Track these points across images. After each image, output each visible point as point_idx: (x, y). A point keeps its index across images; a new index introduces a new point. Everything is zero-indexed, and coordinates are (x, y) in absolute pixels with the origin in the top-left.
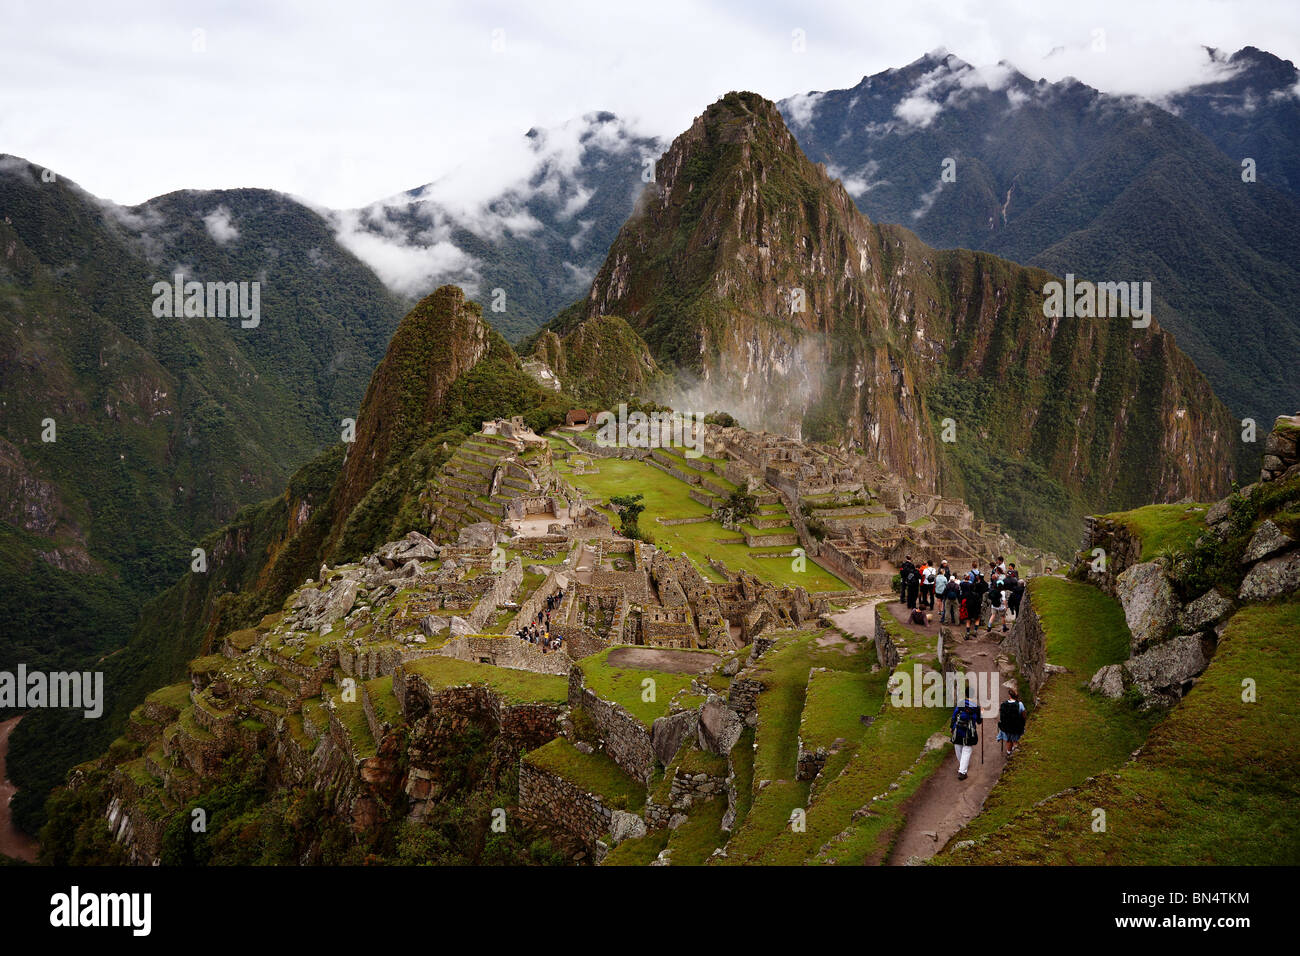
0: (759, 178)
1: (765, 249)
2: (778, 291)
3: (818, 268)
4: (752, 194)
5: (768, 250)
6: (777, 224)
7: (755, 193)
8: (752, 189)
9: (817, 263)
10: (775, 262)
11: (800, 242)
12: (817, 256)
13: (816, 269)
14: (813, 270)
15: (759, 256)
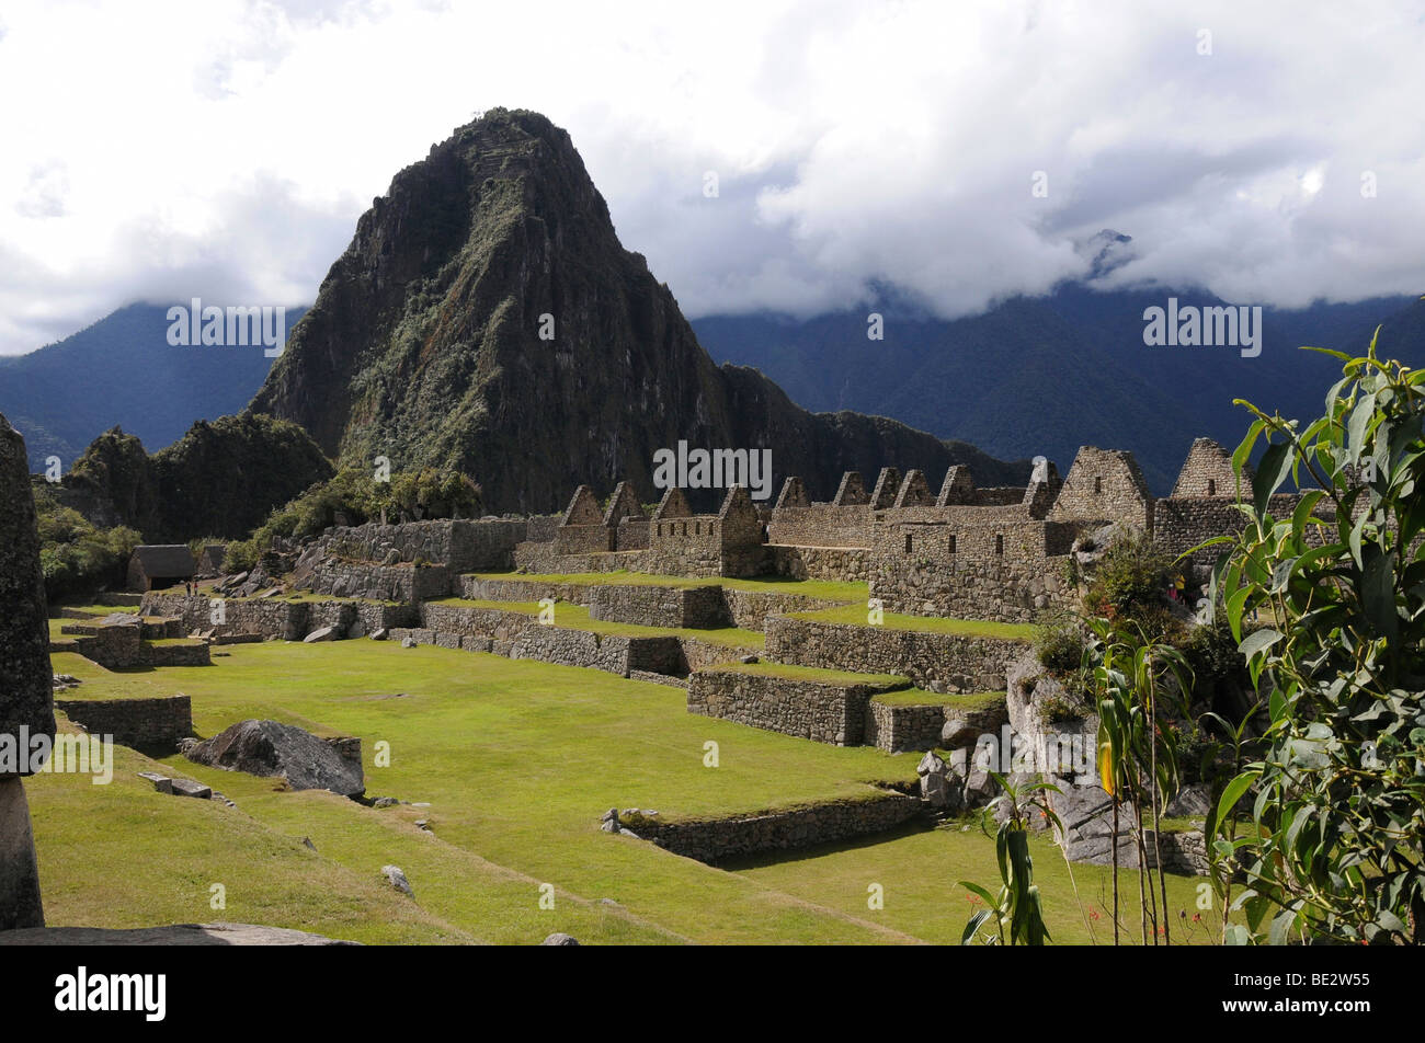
0: (552, 236)
1: (566, 356)
2: (591, 434)
3: (652, 405)
4: (542, 259)
5: (572, 358)
6: (585, 317)
7: (547, 257)
8: (542, 249)
9: (651, 395)
10: (583, 383)
11: (624, 359)
12: (652, 383)
13: (649, 407)
14: (644, 406)
15: (556, 369)
